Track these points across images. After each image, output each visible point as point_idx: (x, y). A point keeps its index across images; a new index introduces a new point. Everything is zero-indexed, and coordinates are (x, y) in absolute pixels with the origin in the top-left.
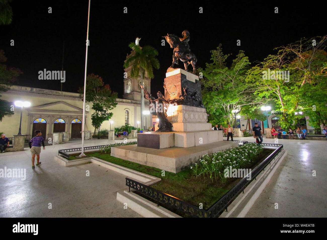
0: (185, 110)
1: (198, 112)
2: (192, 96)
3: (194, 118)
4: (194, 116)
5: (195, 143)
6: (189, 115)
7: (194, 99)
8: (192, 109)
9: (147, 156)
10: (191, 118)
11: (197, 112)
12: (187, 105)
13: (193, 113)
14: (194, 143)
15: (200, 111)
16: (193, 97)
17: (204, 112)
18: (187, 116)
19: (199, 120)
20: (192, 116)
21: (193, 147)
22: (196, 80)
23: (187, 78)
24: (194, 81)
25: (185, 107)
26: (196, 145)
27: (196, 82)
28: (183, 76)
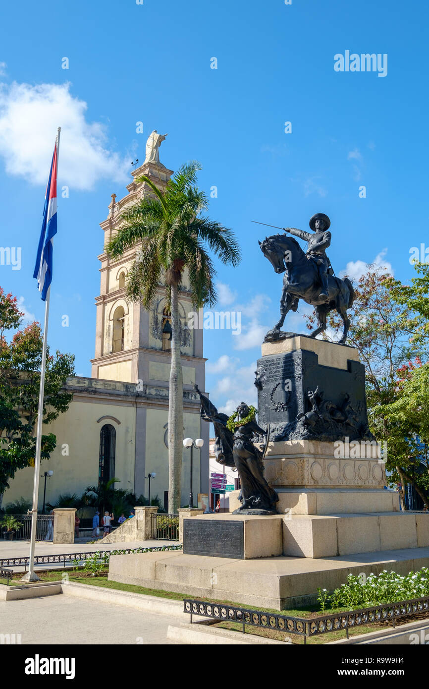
0: (314, 454)
2: (332, 412)
4: (340, 469)
5: (338, 547)
6: (324, 470)
7: (339, 421)
12: (320, 440)
14: (336, 546)
16: (339, 415)
18: (318, 471)
19: (356, 482)
20: (333, 470)
21: (334, 556)
22: (349, 362)
23: (321, 361)
24: (344, 366)
25: (313, 444)
26: (341, 553)
27: (348, 368)
28: (309, 357)
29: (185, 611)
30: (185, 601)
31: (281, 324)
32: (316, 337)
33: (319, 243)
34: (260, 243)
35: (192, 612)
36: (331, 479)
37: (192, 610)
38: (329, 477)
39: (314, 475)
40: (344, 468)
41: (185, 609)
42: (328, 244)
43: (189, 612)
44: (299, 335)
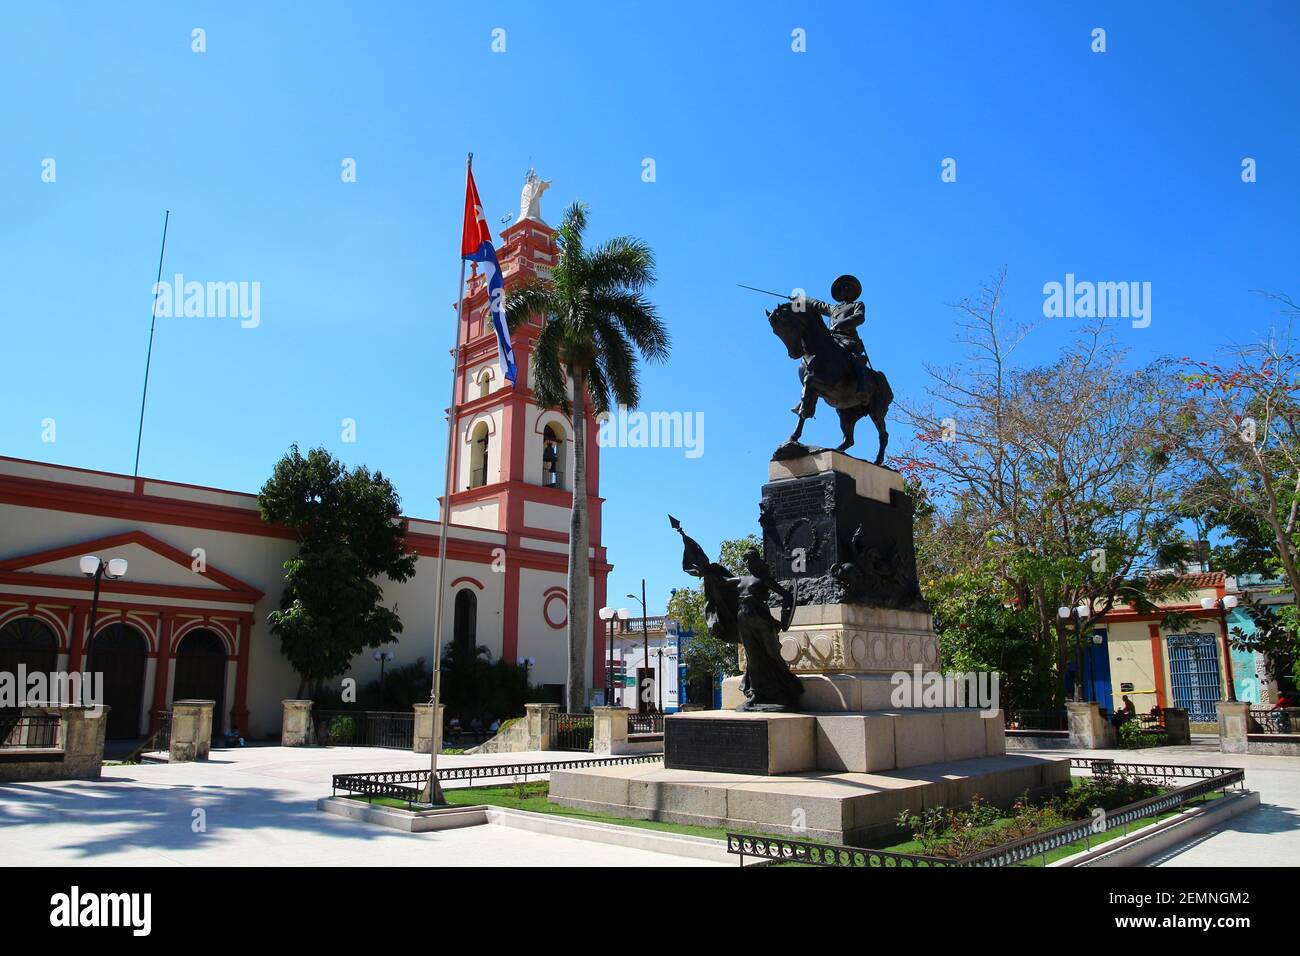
0: (853, 624)
1: (903, 629)
3: (886, 658)
4: (888, 646)
5: (895, 756)
6: (867, 648)
7: (885, 577)
8: (880, 617)
9: (726, 798)
10: (877, 657)
11: (898, 629)
12: (862, 603)
13: (883, 635)
14: (893, 754)
15: (909, 626)
16: (884, 569)
17: (928, 630)
18: (860, 647)
19: (906, 665)
20: (879, 647)
21: (889, 770)
22: (893, 493)
23: (860, 490)
24: (885, 498)
25: (853, 610)
26: (899, 765)
27: (891, 500)
28: (843, 482)
29: (730, 850)
30: (730, 837)
31: (798, 433)
32: (846, 451)
33: (848, 318)
34: (768, 314)
35: (742, 853)
36: (876, 661)
37: (742, 847)
38: (874, 657)
39: (856, 655)
40: (891, 645)
41: (730, 846)
42: (860, 319)
43: (736, 852)
44: (827, 450)
